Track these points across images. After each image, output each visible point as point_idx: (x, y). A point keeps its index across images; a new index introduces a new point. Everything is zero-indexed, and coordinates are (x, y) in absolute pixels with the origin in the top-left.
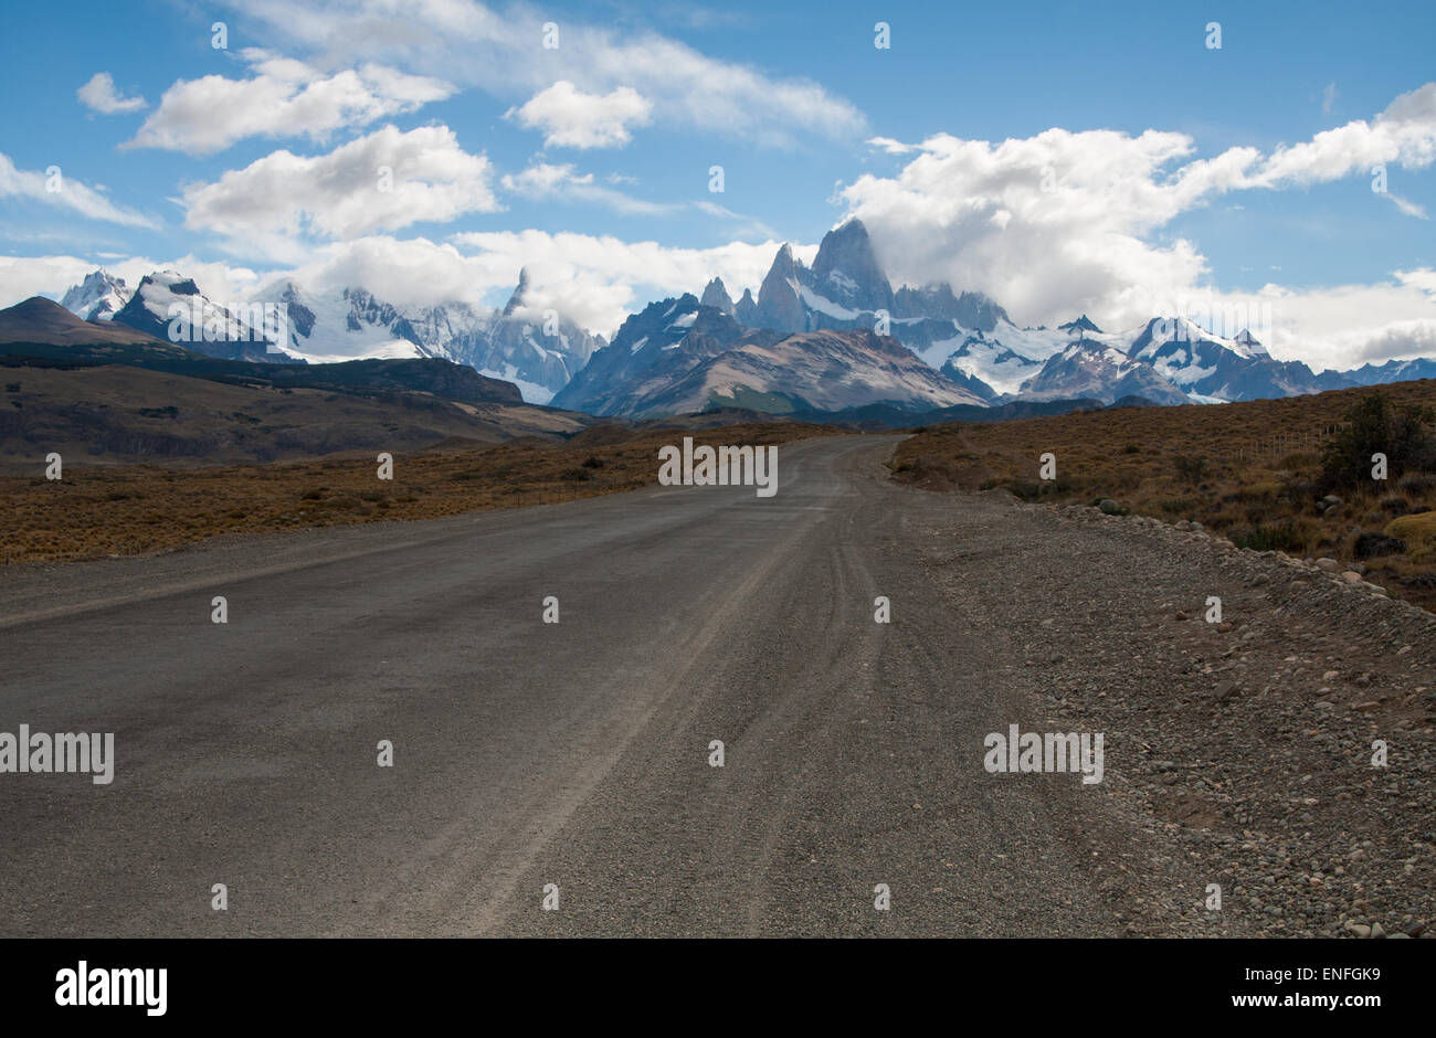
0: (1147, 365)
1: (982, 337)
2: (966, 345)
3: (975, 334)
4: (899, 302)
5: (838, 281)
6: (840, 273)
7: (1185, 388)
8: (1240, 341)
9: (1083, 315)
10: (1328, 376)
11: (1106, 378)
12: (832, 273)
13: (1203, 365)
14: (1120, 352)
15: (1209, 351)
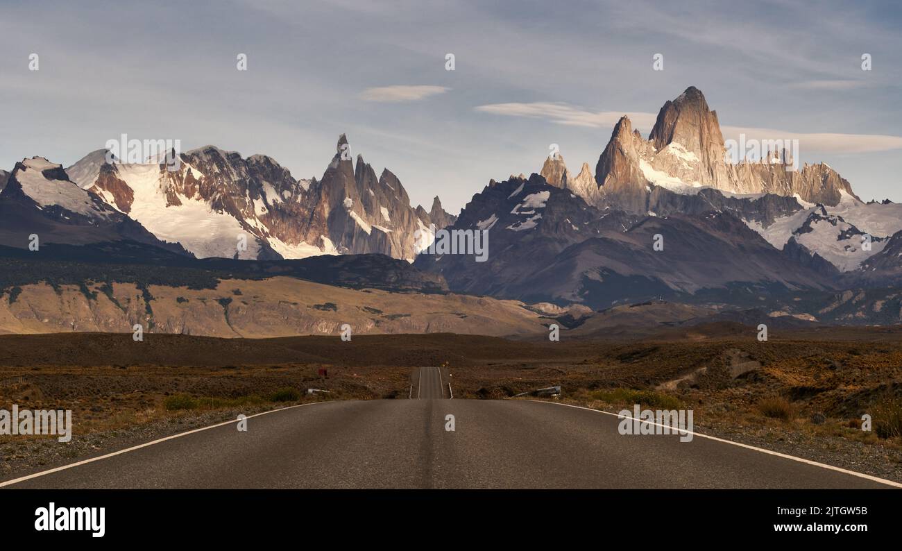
1: (825, 212)
2: (808, 221)
3: (819, 210)
4: (740, 174)
5: (678, 154)
6: (679, 146)
12: (670, 146)
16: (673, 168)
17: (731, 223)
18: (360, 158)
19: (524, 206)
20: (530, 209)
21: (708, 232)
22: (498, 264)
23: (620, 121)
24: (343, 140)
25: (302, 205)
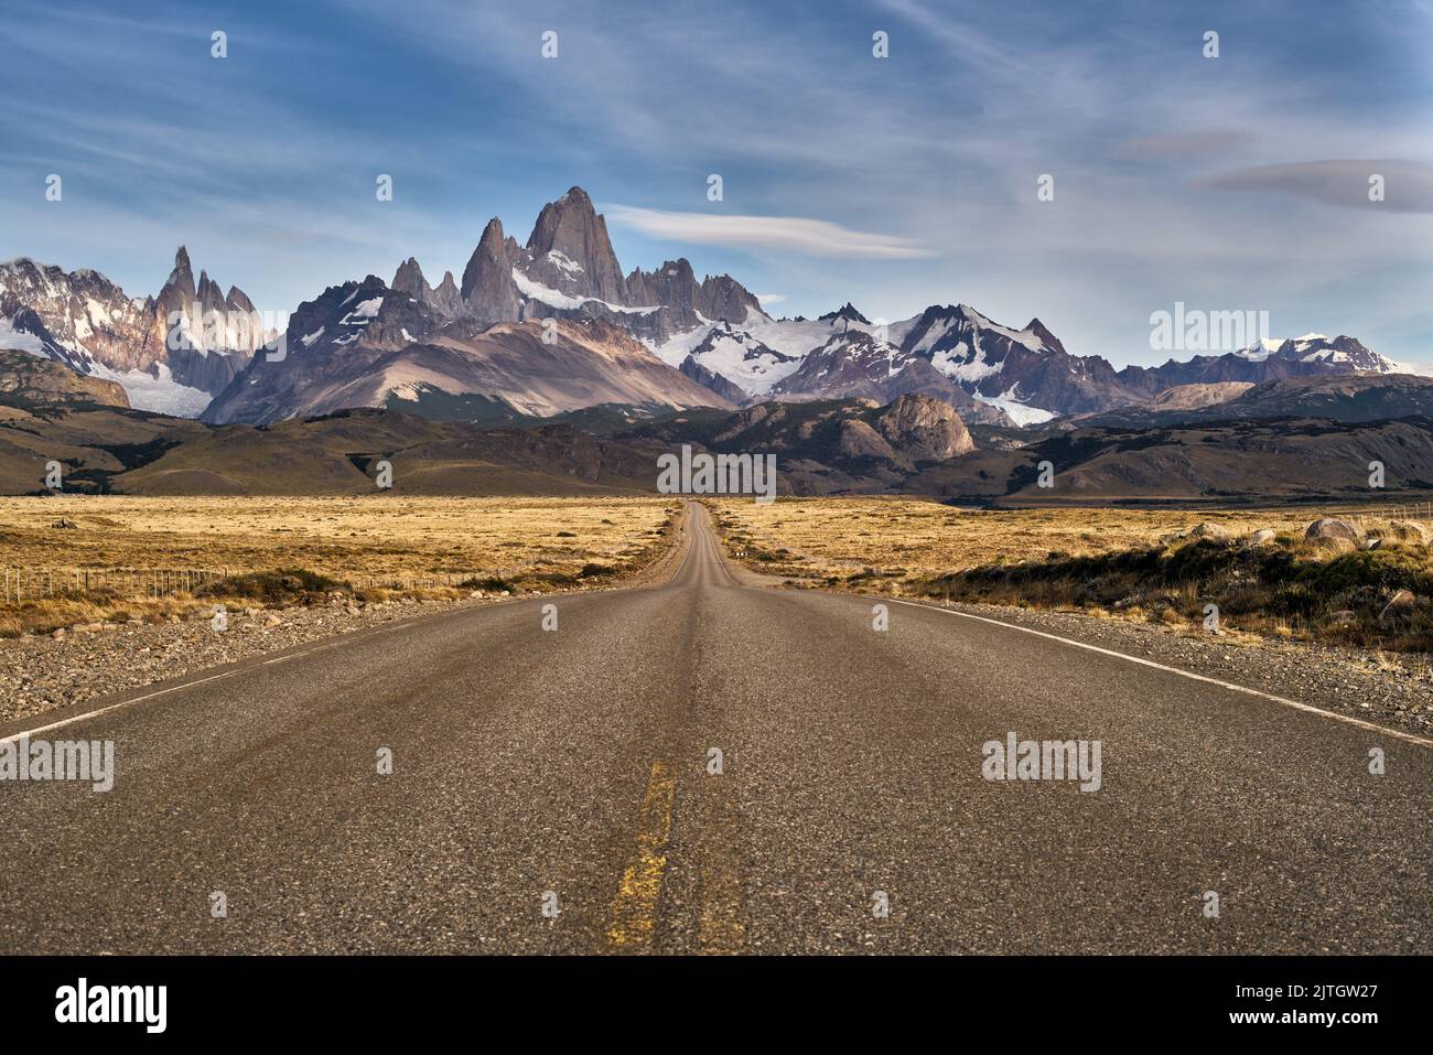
0: (924, 360)
1: (729, 329)
2: (709, 339)
3: (721, 327)
4: (632, 288)
5: (558, 262)
6: (560, 254)
7: (968, 387)
8: (1031, 333)
9: (849, 304)
10: (1132, 374)
11: (876, 375)
12: (550, 254)
13: (989, 361)
14: (892, 346)
15: (994, 344)
16: (553, 279)
17: (608, 331)
18: (203, 274)
19: (356, 315)
20: (363, 318)
21: (577, 341)
22: (303, 383)
23: (490, 224)
24: (182, 255)
25: (135, 327)
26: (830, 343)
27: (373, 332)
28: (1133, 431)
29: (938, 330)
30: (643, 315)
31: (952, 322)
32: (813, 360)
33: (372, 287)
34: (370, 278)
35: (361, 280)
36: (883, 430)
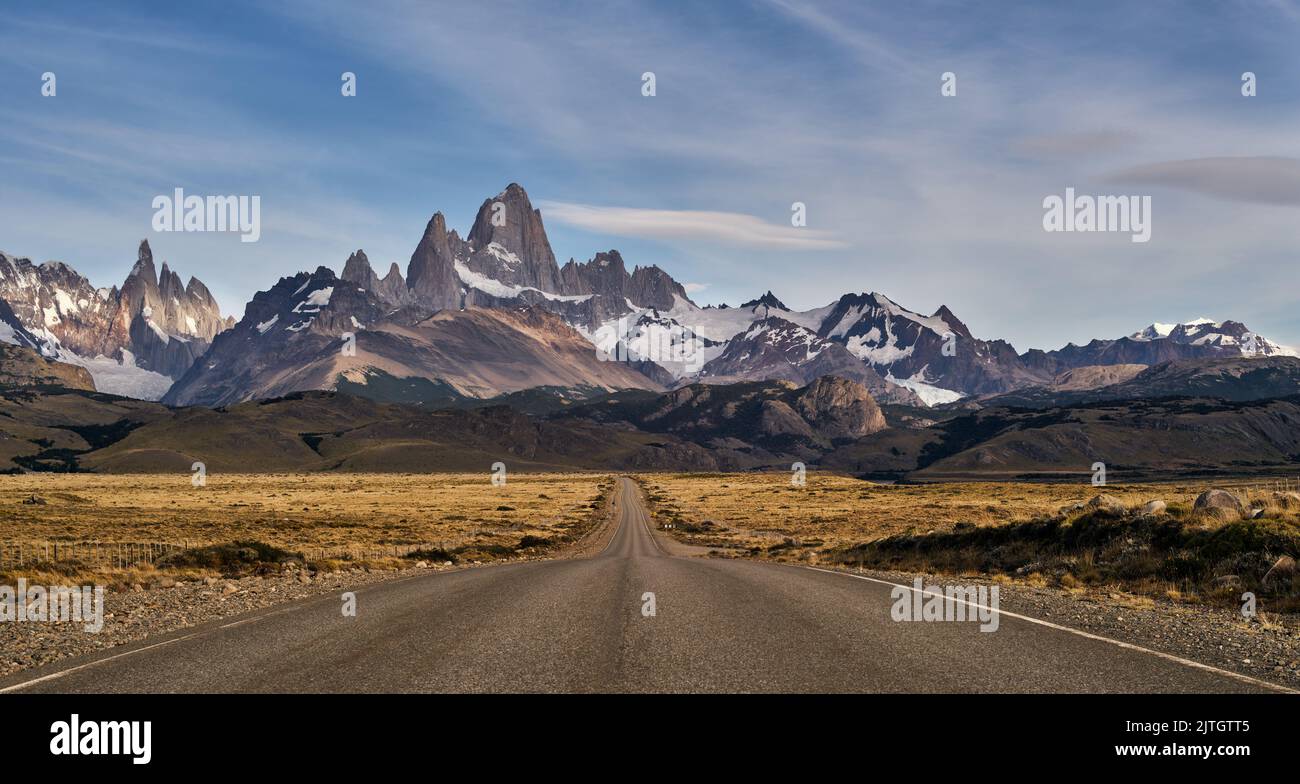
0: (839, 344)
1: (657, 316)
2: (639, 325)
3: (650, 314)
4: (566, 278)
5: (497, 254)
6: (499, 246)
7: (881, 370)
8: (939, 318)
9: (769, 292)
10: (1034, 358)
11: (795, 359)
12: (490, 246)
13: (900, 345)
14: (810, 332)
15: (905, 330)
16: (492, 270)
17: (544, 318)
18: (165, 266)
19: (308, 304)
20: (314, 306)
21: (515, 327)
22: (259, 368)
23: (433, 218)
24: (145, 248)
25: (100, 315)
26: (752, 328)
27: (324, 319)
28: (1034, 410)
29: (852, 317)
30: (576, 303)
31: (866, 309)
32: (737, 345)
33: (323, 277)
34: (321, 269)
35: (312, 271)
36: (801, 410)
